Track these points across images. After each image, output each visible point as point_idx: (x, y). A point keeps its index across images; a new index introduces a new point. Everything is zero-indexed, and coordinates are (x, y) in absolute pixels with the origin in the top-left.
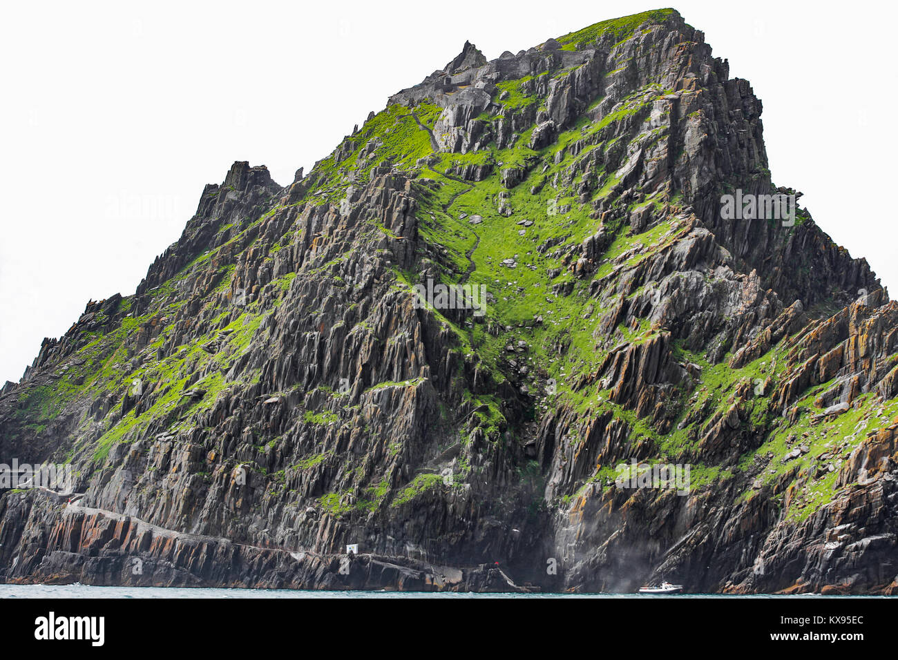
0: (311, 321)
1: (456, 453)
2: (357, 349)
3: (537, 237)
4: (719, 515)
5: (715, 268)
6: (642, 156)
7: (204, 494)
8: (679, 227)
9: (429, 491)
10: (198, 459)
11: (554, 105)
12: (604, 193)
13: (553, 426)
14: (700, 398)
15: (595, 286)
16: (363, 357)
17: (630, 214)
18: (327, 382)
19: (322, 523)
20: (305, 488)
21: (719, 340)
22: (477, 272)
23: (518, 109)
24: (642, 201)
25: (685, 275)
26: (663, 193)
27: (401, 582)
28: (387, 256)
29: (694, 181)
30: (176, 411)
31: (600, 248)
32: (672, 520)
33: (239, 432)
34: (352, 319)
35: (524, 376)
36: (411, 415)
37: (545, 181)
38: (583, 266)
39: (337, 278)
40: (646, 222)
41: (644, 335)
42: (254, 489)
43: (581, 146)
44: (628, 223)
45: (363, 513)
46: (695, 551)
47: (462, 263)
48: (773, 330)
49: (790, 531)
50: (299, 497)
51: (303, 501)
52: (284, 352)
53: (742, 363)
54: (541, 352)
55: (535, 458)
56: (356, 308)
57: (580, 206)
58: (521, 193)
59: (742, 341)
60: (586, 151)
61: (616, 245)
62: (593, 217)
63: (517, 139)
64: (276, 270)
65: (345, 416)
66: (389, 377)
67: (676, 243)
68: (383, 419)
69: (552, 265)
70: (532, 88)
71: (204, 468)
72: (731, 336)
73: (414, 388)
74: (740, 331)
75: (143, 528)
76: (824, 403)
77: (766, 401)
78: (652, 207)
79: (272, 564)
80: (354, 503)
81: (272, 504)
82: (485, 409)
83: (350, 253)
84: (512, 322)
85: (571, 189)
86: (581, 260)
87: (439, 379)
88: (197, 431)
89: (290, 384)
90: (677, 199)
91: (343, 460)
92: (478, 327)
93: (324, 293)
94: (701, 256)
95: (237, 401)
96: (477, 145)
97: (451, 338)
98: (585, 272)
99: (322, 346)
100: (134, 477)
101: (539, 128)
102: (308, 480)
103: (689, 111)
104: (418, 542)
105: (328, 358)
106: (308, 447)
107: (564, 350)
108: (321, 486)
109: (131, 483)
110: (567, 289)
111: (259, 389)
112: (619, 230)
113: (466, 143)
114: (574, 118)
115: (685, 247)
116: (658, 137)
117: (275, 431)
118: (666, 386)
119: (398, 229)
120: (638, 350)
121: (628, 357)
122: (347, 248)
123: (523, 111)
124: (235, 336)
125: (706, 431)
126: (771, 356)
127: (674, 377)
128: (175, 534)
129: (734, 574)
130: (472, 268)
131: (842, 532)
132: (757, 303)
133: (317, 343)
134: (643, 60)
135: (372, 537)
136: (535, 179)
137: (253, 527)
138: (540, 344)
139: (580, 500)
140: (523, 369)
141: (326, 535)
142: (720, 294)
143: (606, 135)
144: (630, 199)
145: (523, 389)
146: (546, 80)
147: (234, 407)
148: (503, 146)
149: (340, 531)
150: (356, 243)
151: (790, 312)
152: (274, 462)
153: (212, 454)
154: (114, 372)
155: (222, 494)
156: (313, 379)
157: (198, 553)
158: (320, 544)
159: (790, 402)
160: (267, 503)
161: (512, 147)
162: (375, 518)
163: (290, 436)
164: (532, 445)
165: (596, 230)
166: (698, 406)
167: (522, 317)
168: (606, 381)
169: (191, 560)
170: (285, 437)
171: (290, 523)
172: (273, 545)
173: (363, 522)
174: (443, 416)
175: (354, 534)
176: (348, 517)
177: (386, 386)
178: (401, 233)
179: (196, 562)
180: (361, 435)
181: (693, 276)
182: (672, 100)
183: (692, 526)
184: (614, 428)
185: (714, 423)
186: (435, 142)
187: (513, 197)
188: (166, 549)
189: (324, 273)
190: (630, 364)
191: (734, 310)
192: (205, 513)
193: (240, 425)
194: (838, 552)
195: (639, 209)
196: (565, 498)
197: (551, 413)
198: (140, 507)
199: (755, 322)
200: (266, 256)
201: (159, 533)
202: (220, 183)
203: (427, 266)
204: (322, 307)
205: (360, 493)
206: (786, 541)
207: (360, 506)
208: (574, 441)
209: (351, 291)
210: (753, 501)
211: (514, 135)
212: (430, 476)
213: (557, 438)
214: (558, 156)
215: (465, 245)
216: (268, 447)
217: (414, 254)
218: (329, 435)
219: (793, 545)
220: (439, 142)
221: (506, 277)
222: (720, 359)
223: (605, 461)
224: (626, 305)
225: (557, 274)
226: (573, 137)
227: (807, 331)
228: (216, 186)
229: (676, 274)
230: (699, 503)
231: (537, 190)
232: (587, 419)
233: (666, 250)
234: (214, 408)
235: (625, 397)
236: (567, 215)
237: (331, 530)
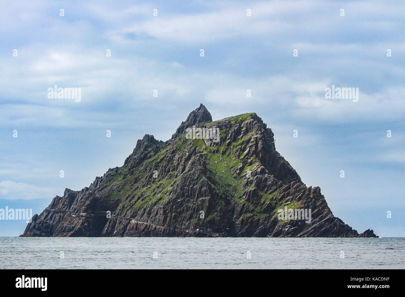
0: (186, 185)
1: (216, 211)
2: (196, 191)
3: (229, 166)
4: (266, 223)
5: (265, 174)
6: (250, 149)
7: (167, 219)
8: (258, 166)
9: (212, 218)
10: (165, 212)
11: (231, 136)
12: (242, 157)
13: (234, 206)
14: (262, 200)
15: (241, 177)
16: (197, 192)
17: (247, 162)
18: (190, 197)
19: (191, 225)
20: (187, 218)
21: (266, 189)
22: (217, 174)
23: (223, 137)
24: (250, 159)
25: (259, 176)
26: (254, 158)
27: (208, 236)
28: (201, 172)
29: (260, 155)
30: (156, 202)
31: (242, 169)
32: (257, 224)
33: (172, 207)
34: (194, 185)
35: (228, 195)
36: (208, 204)
37: (230, 153)
38: (239, 172)
39: (190, 176)
40: (251, 164)
41: (252, 188)
42: (176, 218)
43: (237, 146)
44: (247, 163)
45: (200, 223)
46: (262, 230)
47: (214, 172)
48: (276, 187)
49: (280, 226)
50: (186, 220)
51: (187, 221)
52: (181, 191)
53: (270, 194)
54: (231, 191)
55: (230, 212)
56: (195, 182)
57: (237, 159)
58: (224, 156)
59: (270, 189)
60: (238, 147)
61: (245, 168)
62: (240, 162)
63: (223, 144)
64: (171, 170)
65: (194, 204)
66: (202, 196)
67: (257, 169)
68: (202, 205)
69: (232, 173)
70: (225, 132)
71: (166, 214)
72: (268, 188)
73: (208, 199)
74: (270, 187)
75: (154, 226)
76: (286, 202)
77: (275, 201)
78: (252, 160)
79: (182, 233)
80: (198, 221)
81: (181, 221)
82: (221, 203)
83: (193, 171)
84: (225, 185)
85: (235, 156)
86: (238, 172)
87: (212, 197)
88: (164, 207)
89: (182, 197)
90: (257, 159)
91: (194, 213)
92: (218, 186)
93: (188, 179)
94: (263, 172)
95: (172, 201)
96: (215, 145)
97: (214, 189)
98: (239, 174)
99: (188, 190)
100: (149, 216)
101: (228, 142)
102: (188, 217)
103: (259, 140)
104: (210, 228)
105: (190, 192)
106: (187, 210)
107: (236, 191)
108: (191, 218)
109: (149, 217)
110: (235, 178)
111: (176, 198)
112: (245, 165)
113: (212, 145)
114: (235, 139)
115: (259, 170)
116: (253, 145)
117: (179, 207)
118: (256, 198)
119: (202, 166)
120: (250, 191)
121: (248, 192)
122: (192, 170)
123: (224, 137)
124: (164, 185)
125: (264, 207)
126: (276, 192)
127: (258, 196)
128: (162, 227)
129: (269, 234)
130: (216, 173)
131: (288, 227)
132: (273, 182)
133: (187, 189)
134: (249, 127)
135: (201, 228)
136: (227, 153)
137: (177, 226)
138: (231, 189)
139: (240, 220)
140: (228, 194)
141: (192, 227)
142: (266, 180)
143: (242, 144)
144: (247, 158)
145: (228, 198)
146: (229, 130)
147: (171, 202)
148: (220, 145)
149: (195, 226)
150: (194, 169)
151: (279, 183)
152: (180, 213)
153: (167, 211)
154: (128, 189)
155: (170, 219)
156: (187, 197)
157: (166, 231)
158: (191, 229)
159: (280, 202)
160: (180, 221)
161: (222, 146)
162: (202, 224)
163: (183, 208)
164: (230, 209)
165: (241, 165)
166: (262, 202)
167: (227, 183)
168: (244, 197)
169: (165, 232)
170: (182, 208)
171: (185, 225)
172: (181, 229)
173: (199, 225)
174: (213, 204)
175: (198, 227)
176: (196, 224)
177: (202, 198)
178: (203, 167)
179: (166, 232)
180: (198, 208)
181: (261, 176)
182: (255, 137)
183: (261, 225)
184: (246, 206)
185: (265, 205)
186: (205, 144)
187: (223, 157)
188: (160, 230)
189: (188, 175)
190: (249, 194)
191: (269, 183)
192: (167, 223)
193: (173, 206)
194: (288, 230)
195: (249, 161)
196: (237, 220)
197: (233, 203)
198: (152, 222)
199: (273, 186)
200: (168, 166)
201: (158, 227)
202: (142, 139)
203: (208, 174)
204: (188, 182)
205: (198, 219)
206: (279, 228)
207: (199, 222)
208: (239, 209)
209: (193, 179)
210: (273, 220)
211: (222, 143)
212: (212, 216)
213: (235, 208)
214: (232, 148)
215: (214, 168)
216: (179, 210)
217: (206, 171)
218: (191, 208)
219: (280, 229)
220: (206, 144)
221: (223, 175)
222: (266, 193)
223: (245, 213)
224: (248, 182)
225: (233, 174)
226: (235, 144)
227: (283, 187)
228: (141, 140)
229: (258, 176)
230: (263, 221)
231: (228, 156)
232: (241, 205)
233: (255, 171)
234: (167, 202)
235: (248, 200)
236: (235, 161)
237: (194, 226)
